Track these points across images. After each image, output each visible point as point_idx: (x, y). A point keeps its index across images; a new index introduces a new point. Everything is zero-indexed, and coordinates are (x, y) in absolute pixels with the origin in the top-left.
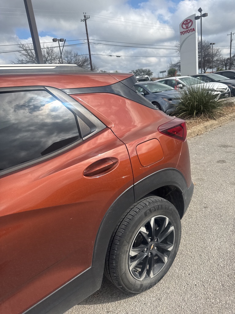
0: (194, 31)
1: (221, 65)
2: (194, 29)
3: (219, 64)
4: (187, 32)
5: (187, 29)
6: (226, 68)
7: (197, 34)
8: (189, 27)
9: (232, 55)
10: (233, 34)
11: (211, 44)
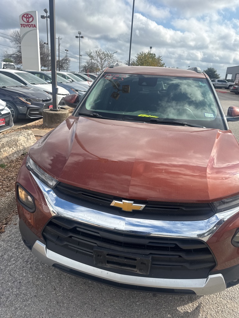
2: (35, 25)
4: (28, 26)
7: (38, 31)
8: (30, 21)
10: (61, 39)
11: (45, 43)
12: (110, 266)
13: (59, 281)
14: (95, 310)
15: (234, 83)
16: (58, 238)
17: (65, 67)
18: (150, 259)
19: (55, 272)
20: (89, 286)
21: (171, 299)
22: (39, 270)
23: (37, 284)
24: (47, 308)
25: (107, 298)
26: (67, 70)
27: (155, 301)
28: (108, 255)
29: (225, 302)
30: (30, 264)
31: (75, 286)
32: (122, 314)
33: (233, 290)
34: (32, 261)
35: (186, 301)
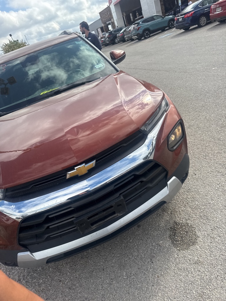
12: (96, 226)
13: (59, 272)
14: (103, 270)
15: (100, 38)
16: (37, 236)
18: (122, 198)
19: (50, 269)
20: (87, 257)
21: (151, 220)
22: (35, 278)
23: (41, 289)
24: (63, 299)
25: (107, 255)
27: (142, 229)
28: (88, 219)
29: (186, 196)
30: (24, 279)
31: (76, 265)
32: (125, 257)
33: (186, 185)
34: (24, 276)
35: (162, 214)
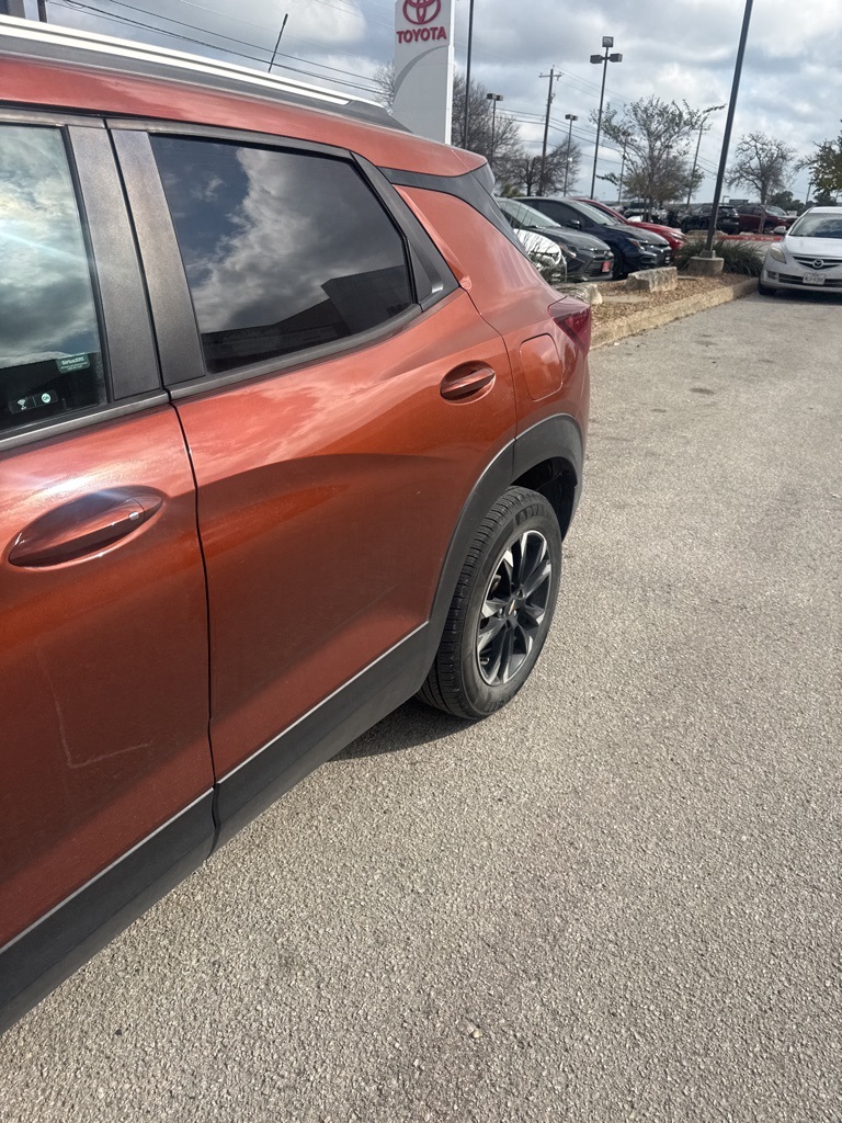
0: (442, 38)
1: (515, 177)
2: (442, 29)
3: (509, 171)
4: (419, 37)
5: (422, 27)
6: (529, 188)
7: (451, 49)
8: (427, 18)
9: (549, 151)
10: (559, 76)
11: (490, 96)
17: (561, 181)
26: (565, 192)
